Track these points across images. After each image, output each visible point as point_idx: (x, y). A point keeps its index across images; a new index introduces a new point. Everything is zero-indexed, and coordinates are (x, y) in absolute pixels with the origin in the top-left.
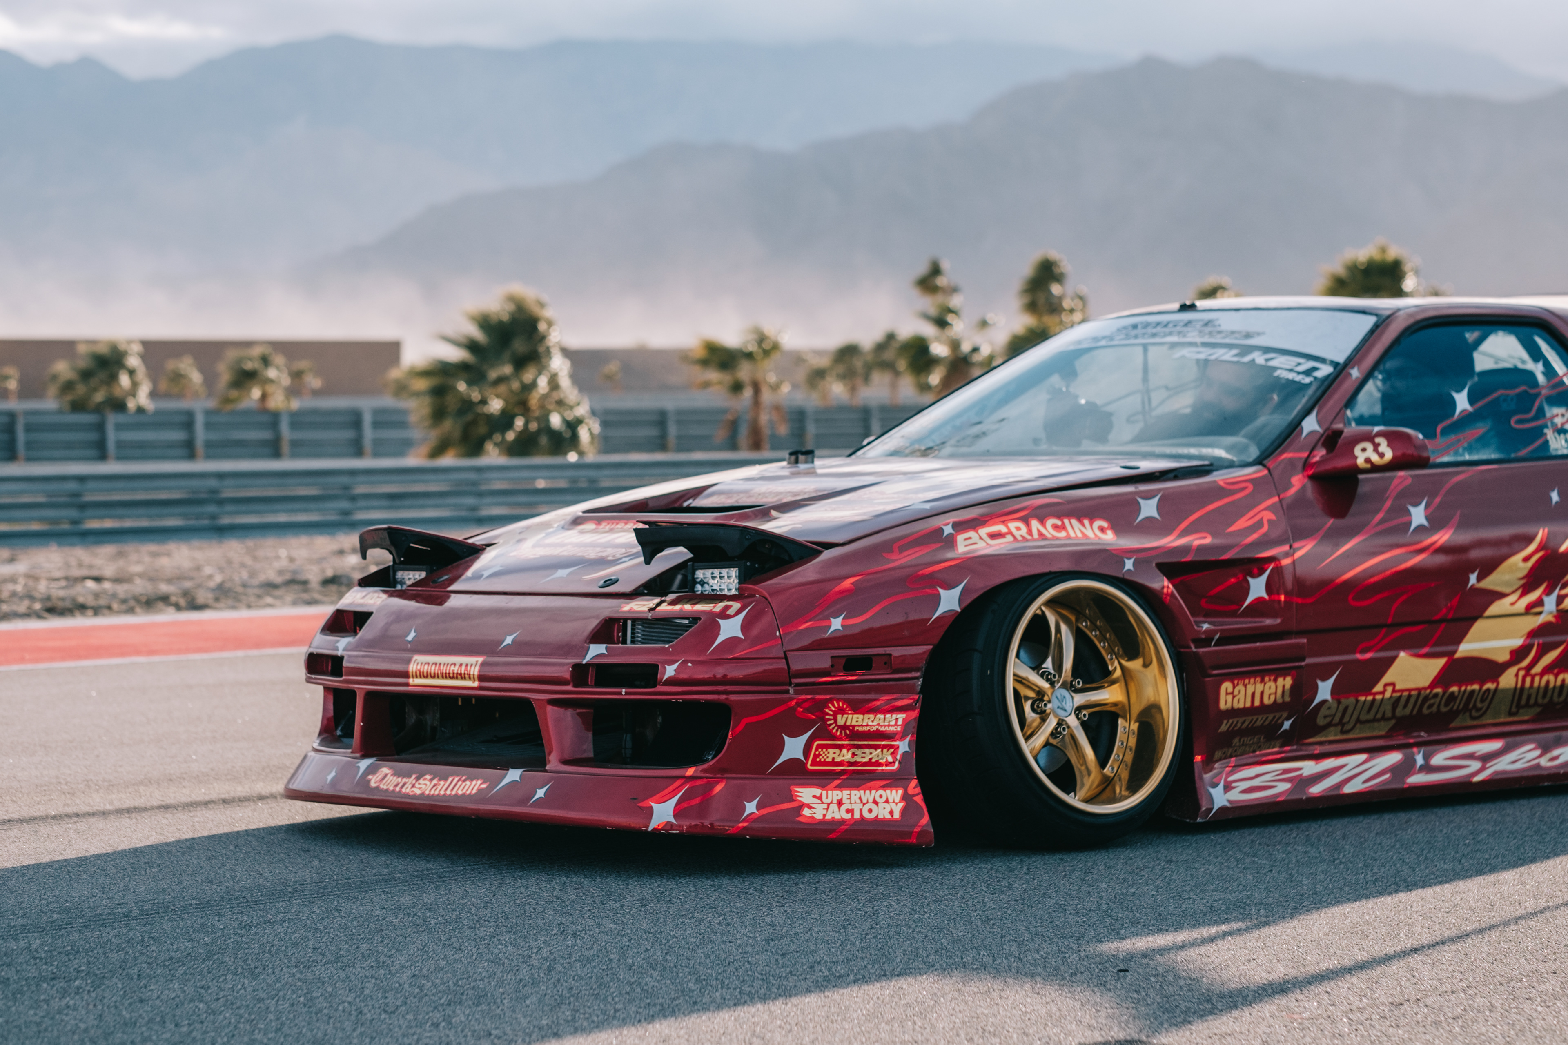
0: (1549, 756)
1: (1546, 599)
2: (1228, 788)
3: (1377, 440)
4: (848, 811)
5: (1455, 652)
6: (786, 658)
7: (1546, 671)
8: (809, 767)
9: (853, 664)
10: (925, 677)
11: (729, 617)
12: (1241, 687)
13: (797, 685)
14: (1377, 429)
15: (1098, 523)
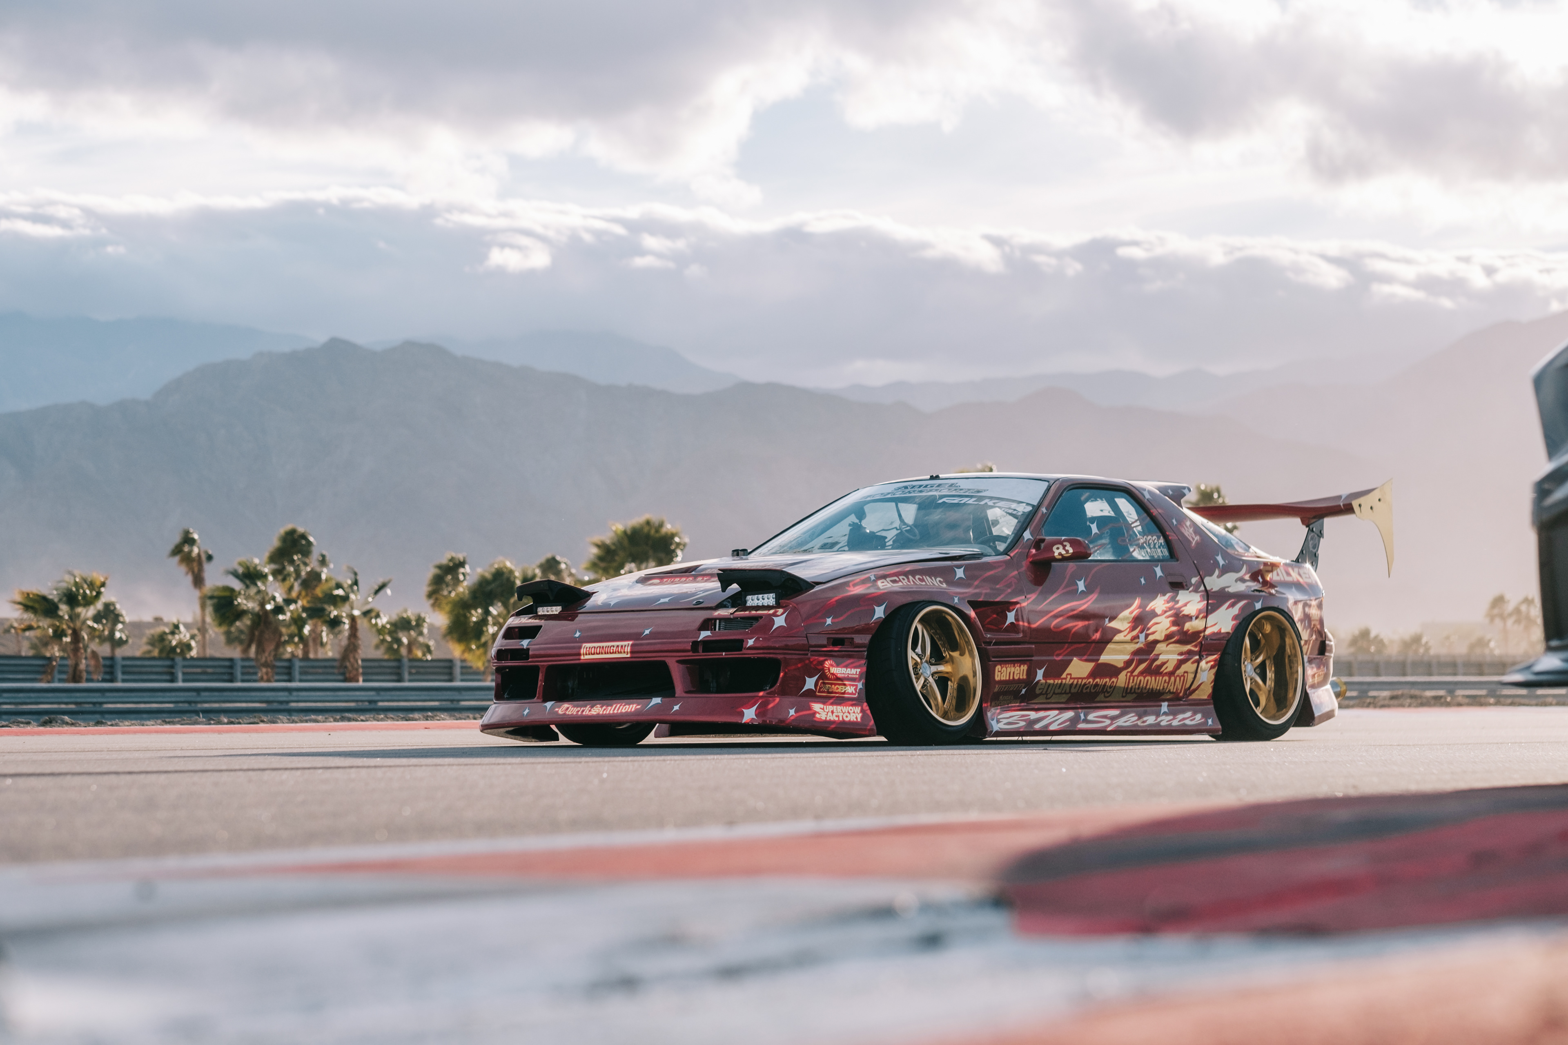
0: (1141, 720)
1: (1140, 635)
2: (998, 721)
3: (1065, 543)
4: (838, 716)
5: (1098, 660)
6: (807, 637)
7: (1141, 673)
8: (817, 694)
9: (837, 642)
10: (868, 651)
11: (778, 616)
12: (1004, 669)
13: (812, 651)
14: (1063, 538)
15: (938, 579)
